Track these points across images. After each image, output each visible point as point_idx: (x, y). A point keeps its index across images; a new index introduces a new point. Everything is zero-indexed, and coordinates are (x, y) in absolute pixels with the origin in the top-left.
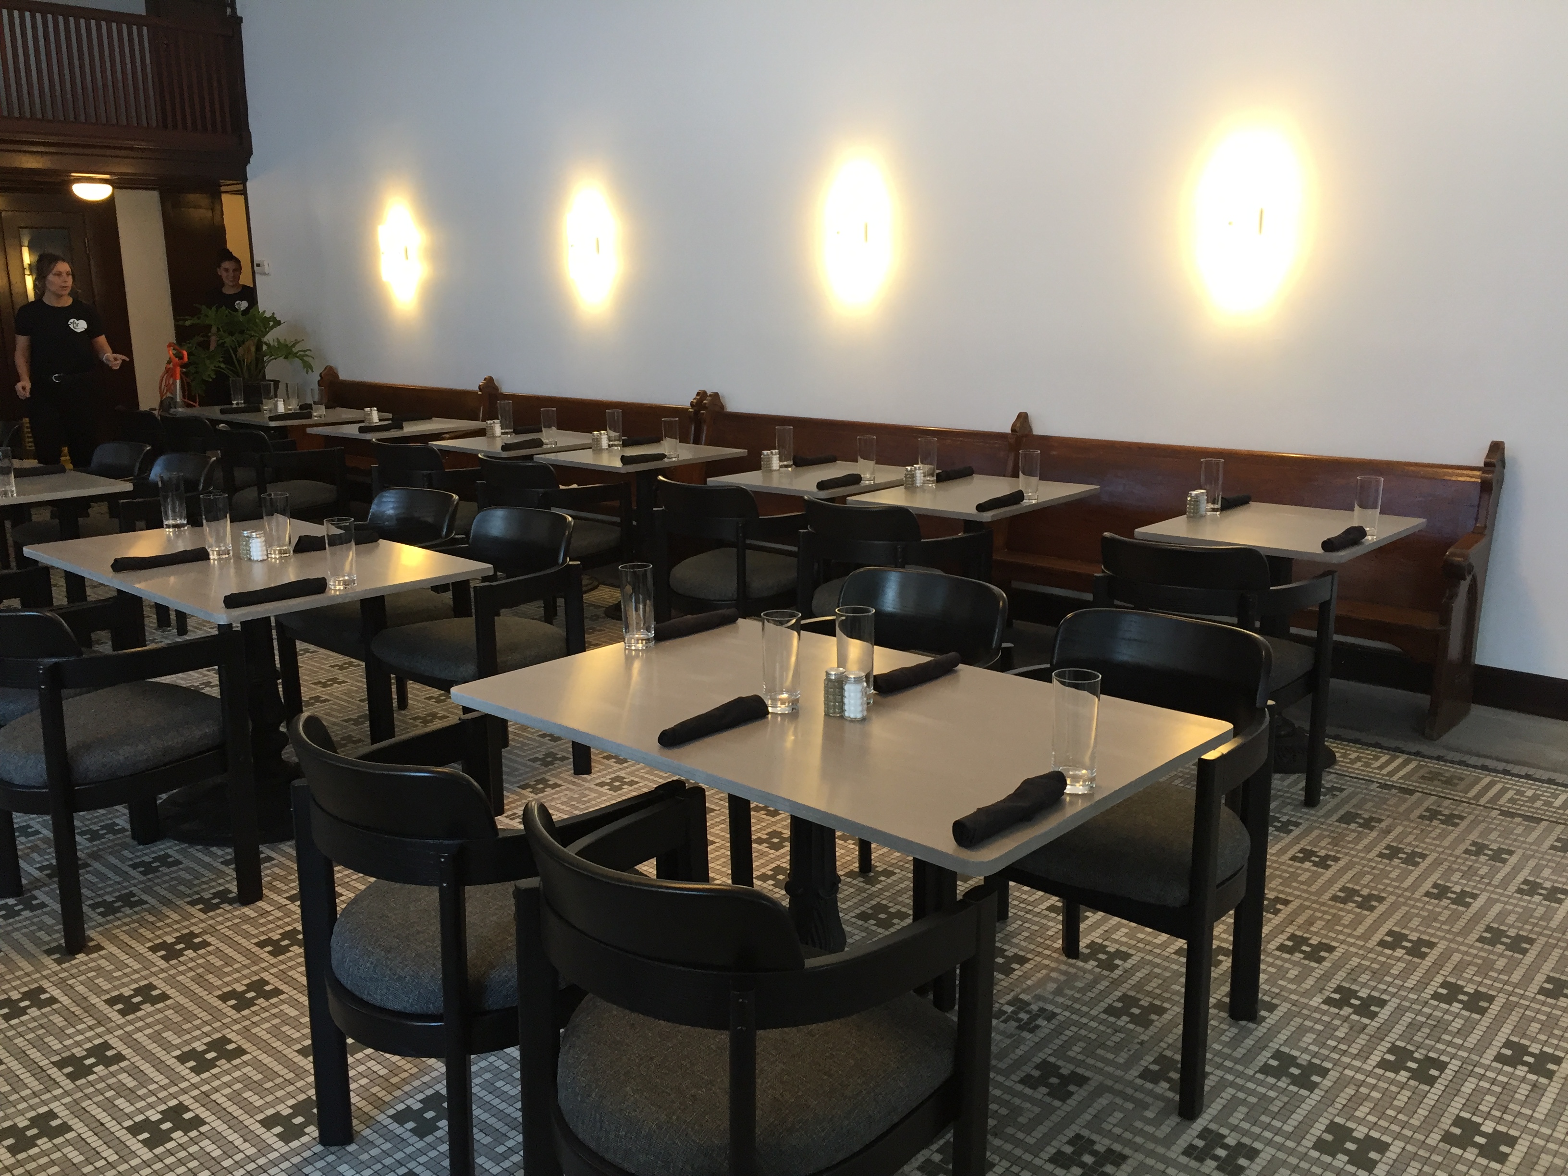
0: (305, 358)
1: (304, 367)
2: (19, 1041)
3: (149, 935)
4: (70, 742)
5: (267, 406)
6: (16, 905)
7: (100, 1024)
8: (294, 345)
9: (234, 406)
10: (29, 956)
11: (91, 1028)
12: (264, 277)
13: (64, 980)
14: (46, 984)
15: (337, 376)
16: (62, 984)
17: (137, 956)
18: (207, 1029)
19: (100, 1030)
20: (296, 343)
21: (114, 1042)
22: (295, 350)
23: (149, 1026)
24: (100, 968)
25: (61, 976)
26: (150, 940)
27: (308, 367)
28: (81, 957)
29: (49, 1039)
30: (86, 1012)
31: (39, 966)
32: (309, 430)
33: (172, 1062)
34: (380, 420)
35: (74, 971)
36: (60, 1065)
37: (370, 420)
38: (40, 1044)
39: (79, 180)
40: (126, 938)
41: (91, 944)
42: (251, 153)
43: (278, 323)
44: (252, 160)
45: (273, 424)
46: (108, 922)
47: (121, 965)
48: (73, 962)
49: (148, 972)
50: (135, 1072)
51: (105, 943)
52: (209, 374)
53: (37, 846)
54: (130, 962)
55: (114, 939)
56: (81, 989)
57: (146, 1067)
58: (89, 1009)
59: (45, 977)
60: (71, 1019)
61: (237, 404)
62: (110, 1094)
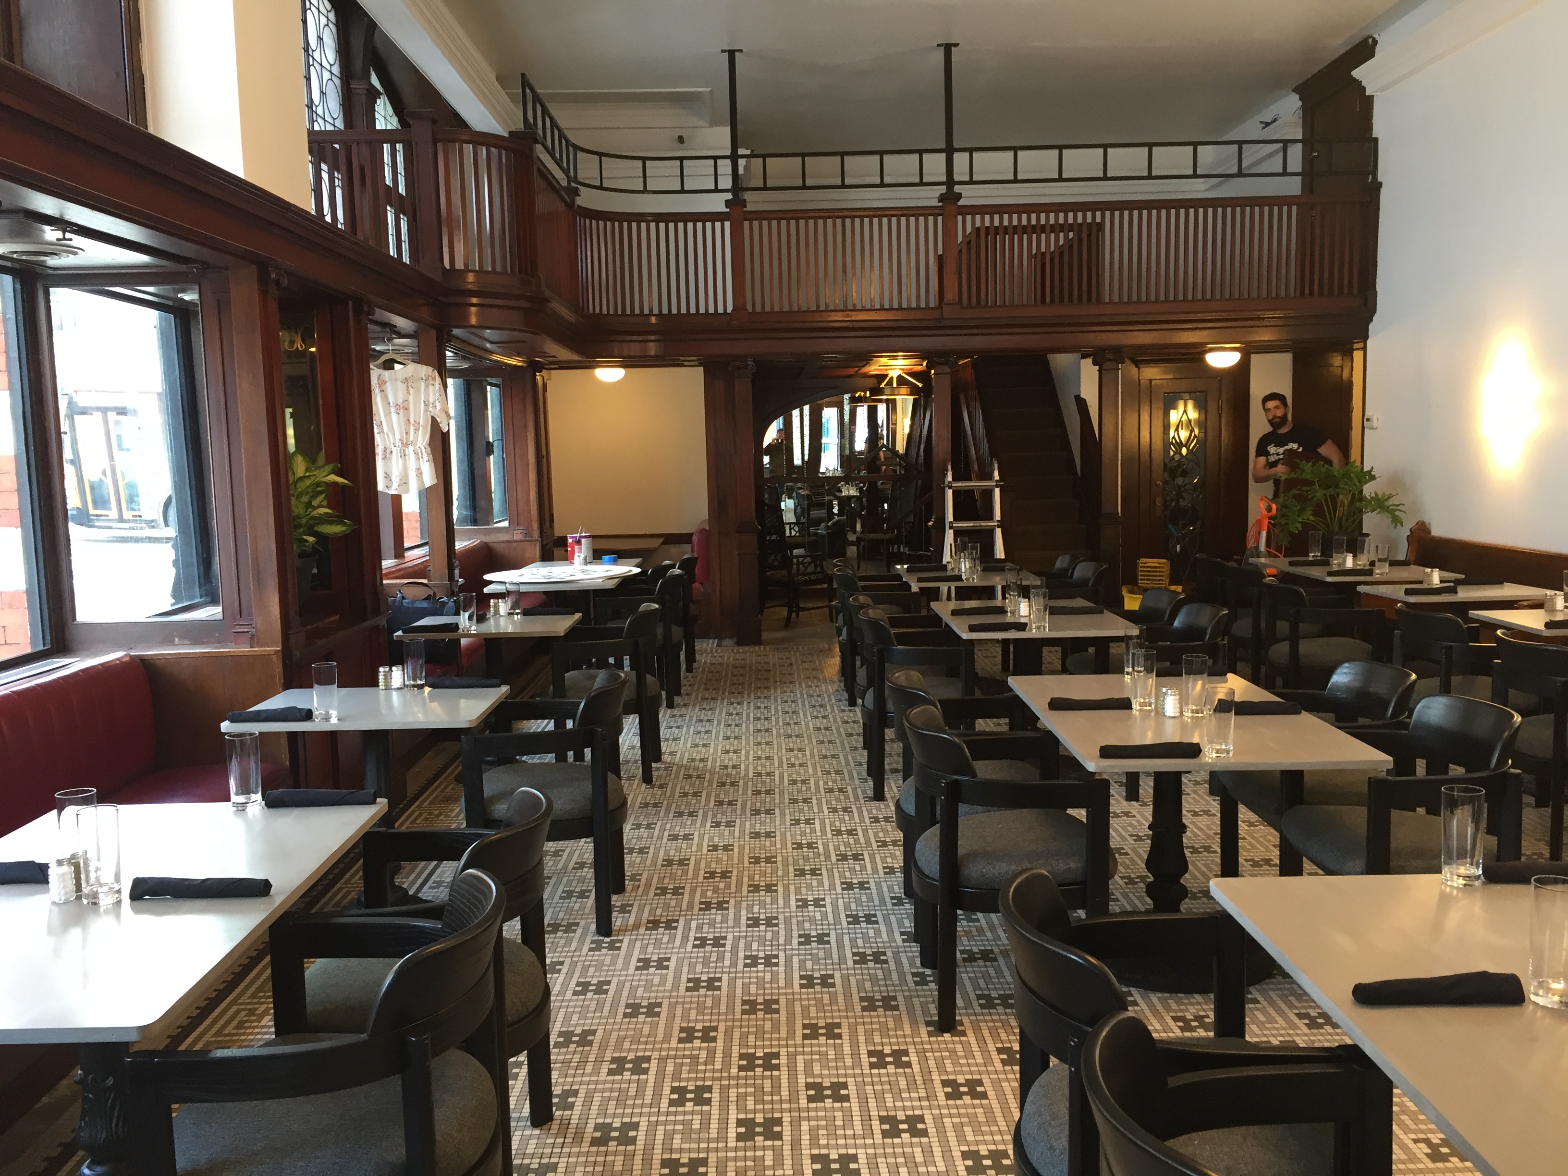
0: (1397, 513)
1: (1393, 521)
2: (869, 1088)
3: (1004, 1036)
4: (961, 851)
5: (1335, 561)
6: (929, 976)
7: (928, 1098)
8: (1387, 500)
9: (1311, 559)
10: (914, 1022)
11: (920, 1099)
12: (1371, 431)
13: (925, 1051)
14: (911, 1049)
15: (1430, 533)
16: (922, 1055)
17: (985, 1051)
18: (998, 1138)
19: (925, 1103)
20: (1390, 496)
21: (928, 1118)
22: (1387, 504)
23: (959, 1115)
24: (953, 1051)
25: (925, 1046)
26: (1002, 1042)
27: (1397, 521)
28: (947, 1036)
29: (888, 1096)
30: (924, 1084)
31: (915, 1032)
32: (1360, 588)
33: (957, 1154)
34: (1441, 582)
35: (935, 1046)
36: (883, 1120)
37: (1431, 581)
38: (880, 1097)
39: (1212, 350)
40: (986, 1033)
41: (960, 1028)
42: (1374, 311)
43: (1373, 478)
44: (1375, 318)
45: (1329, 579)
46: (983, 1014)
47: (969, 1054)
48: (940, 1039)
49: (985, 1068)
50: (928, 1151)
51: (970, 1033)
52: (1296, 527)
53: (971, 931)
54: (978, 1055)
55: (977, 1030)
56: (932, 1063)
57: (937, 1150)
58: (928, 1081)
59: (914, 1043)
60: (912, 1085)
61: (1313, 556)
62: (901, 1160)
